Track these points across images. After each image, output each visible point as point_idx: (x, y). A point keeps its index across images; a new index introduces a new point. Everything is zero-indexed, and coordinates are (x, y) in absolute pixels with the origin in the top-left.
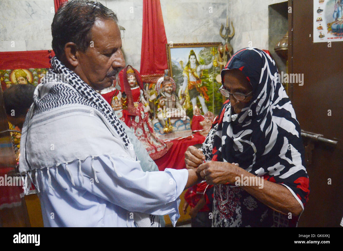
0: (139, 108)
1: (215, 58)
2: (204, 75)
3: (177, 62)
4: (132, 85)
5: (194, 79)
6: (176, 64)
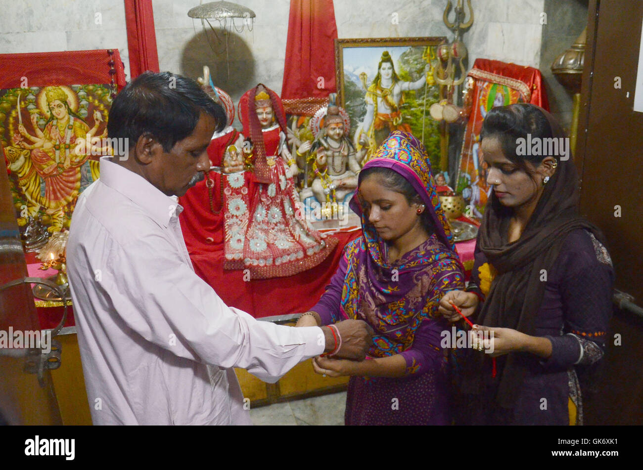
0: (276, 168)
1: (430, 68)
2: (408, 100)
3: (356, 76)
4: (265, 124)
5: (387, 109)
6: (353, 79)
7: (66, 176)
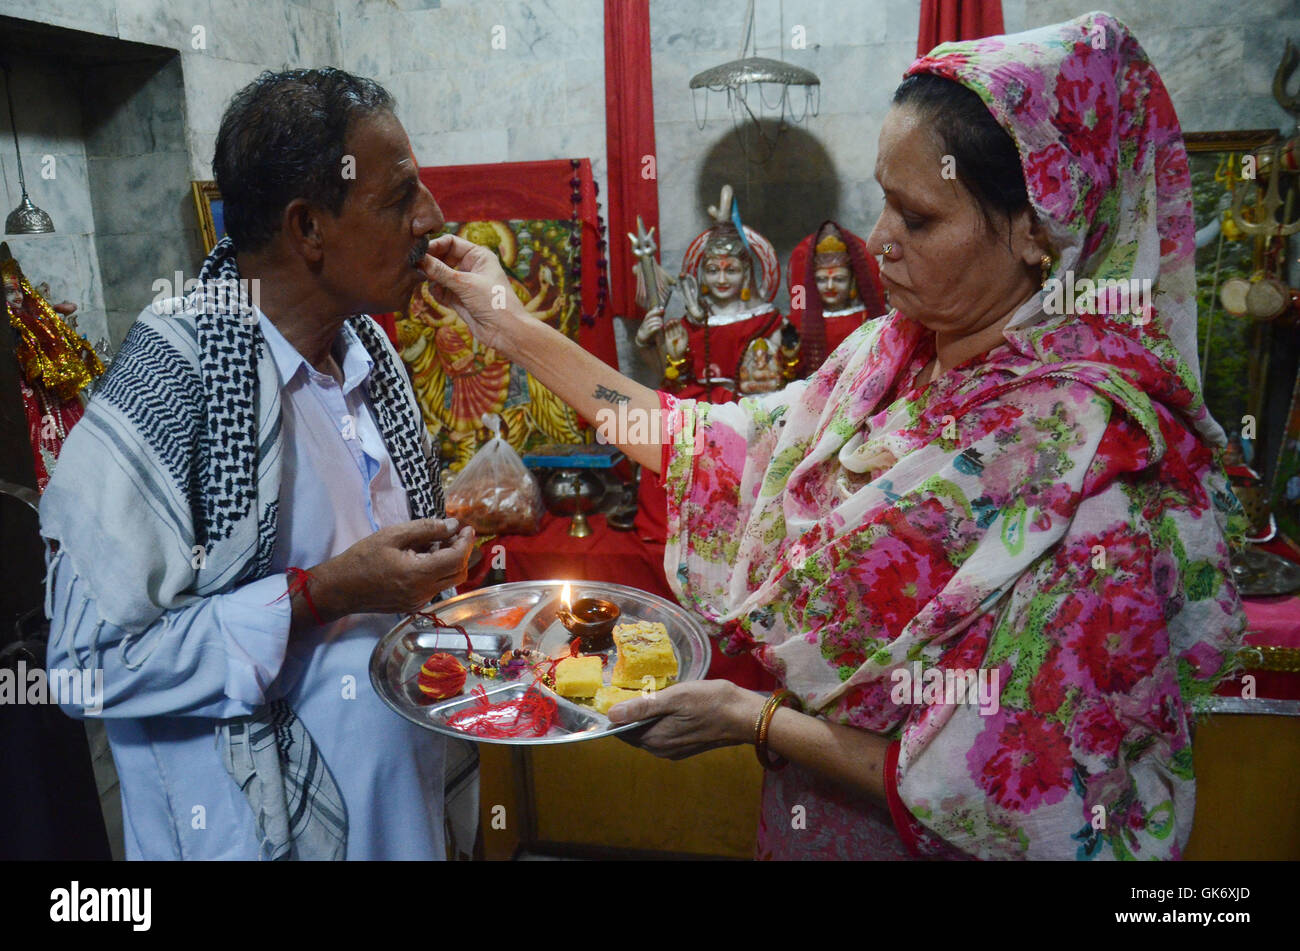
7: (485, 378)
